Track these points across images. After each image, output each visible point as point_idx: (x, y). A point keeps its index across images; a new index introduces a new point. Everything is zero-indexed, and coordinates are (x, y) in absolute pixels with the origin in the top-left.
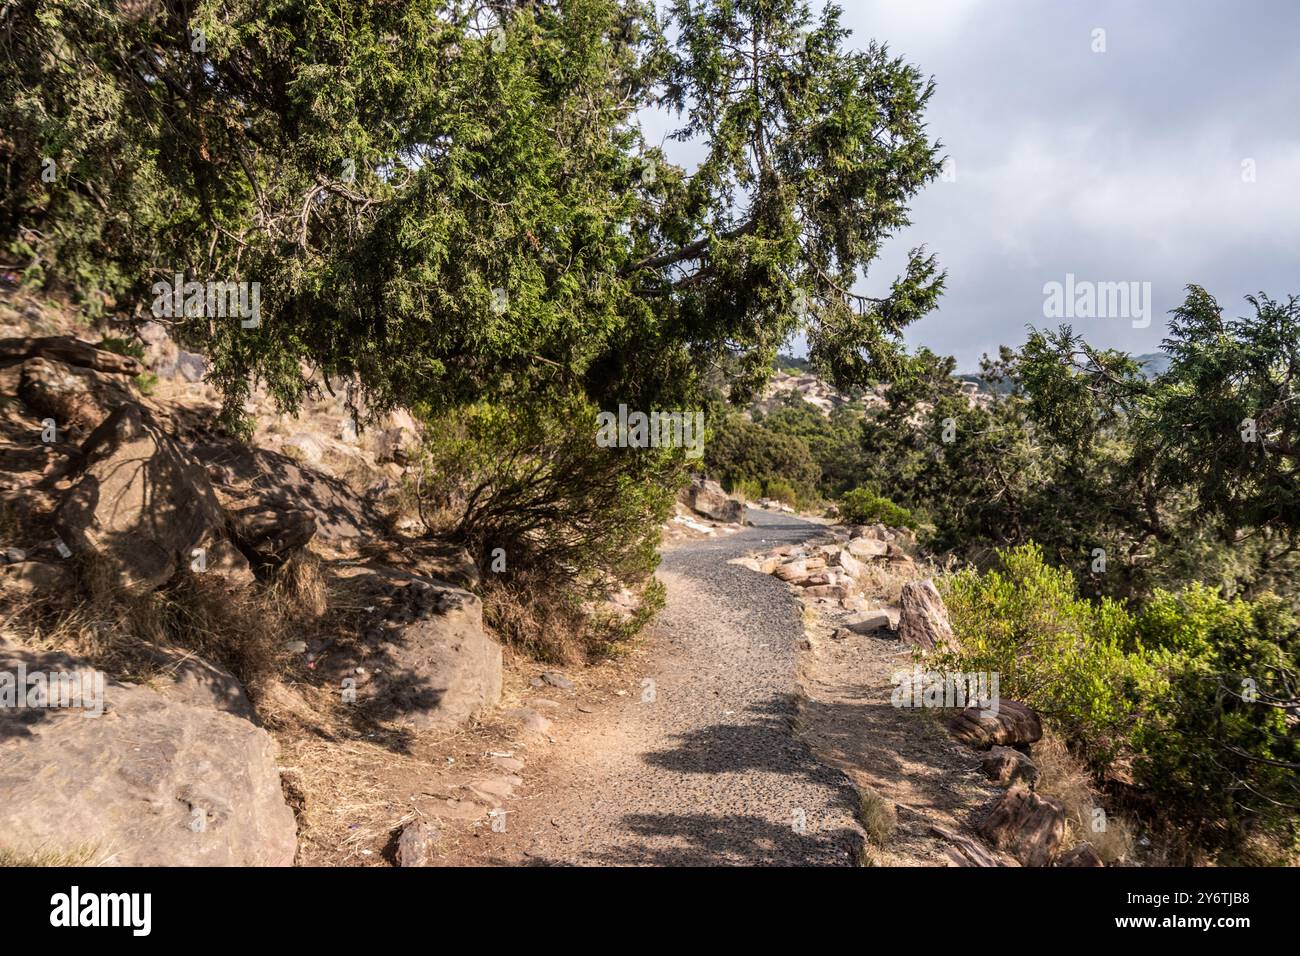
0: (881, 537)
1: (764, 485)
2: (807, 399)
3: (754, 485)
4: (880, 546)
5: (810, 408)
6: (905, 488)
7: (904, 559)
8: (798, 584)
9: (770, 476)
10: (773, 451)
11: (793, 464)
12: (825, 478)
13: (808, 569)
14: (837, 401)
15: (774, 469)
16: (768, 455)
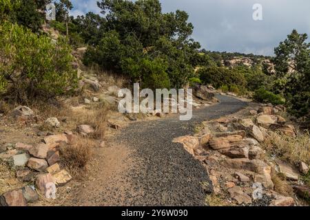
0: (273, 113)
1: (229, 87)
2: (245, 64)
3: (226, 87)
4: (274, 119)
5: (245, 66)
6: (281, 89)
7: (288, 127)
8: (222, 154)
9: (231, 84)
10: (232, 77)
11: (239, 80)
12: (248, 85)
13: (230, 142)
14: (253, 64)
15: (233, 82)
16: (231, 78)
